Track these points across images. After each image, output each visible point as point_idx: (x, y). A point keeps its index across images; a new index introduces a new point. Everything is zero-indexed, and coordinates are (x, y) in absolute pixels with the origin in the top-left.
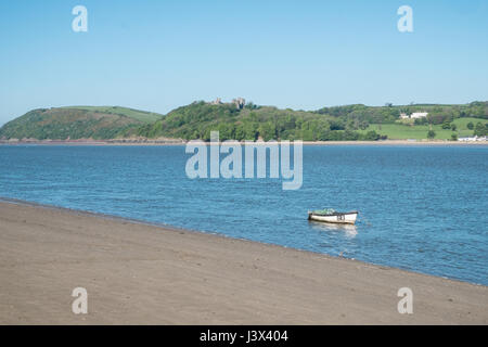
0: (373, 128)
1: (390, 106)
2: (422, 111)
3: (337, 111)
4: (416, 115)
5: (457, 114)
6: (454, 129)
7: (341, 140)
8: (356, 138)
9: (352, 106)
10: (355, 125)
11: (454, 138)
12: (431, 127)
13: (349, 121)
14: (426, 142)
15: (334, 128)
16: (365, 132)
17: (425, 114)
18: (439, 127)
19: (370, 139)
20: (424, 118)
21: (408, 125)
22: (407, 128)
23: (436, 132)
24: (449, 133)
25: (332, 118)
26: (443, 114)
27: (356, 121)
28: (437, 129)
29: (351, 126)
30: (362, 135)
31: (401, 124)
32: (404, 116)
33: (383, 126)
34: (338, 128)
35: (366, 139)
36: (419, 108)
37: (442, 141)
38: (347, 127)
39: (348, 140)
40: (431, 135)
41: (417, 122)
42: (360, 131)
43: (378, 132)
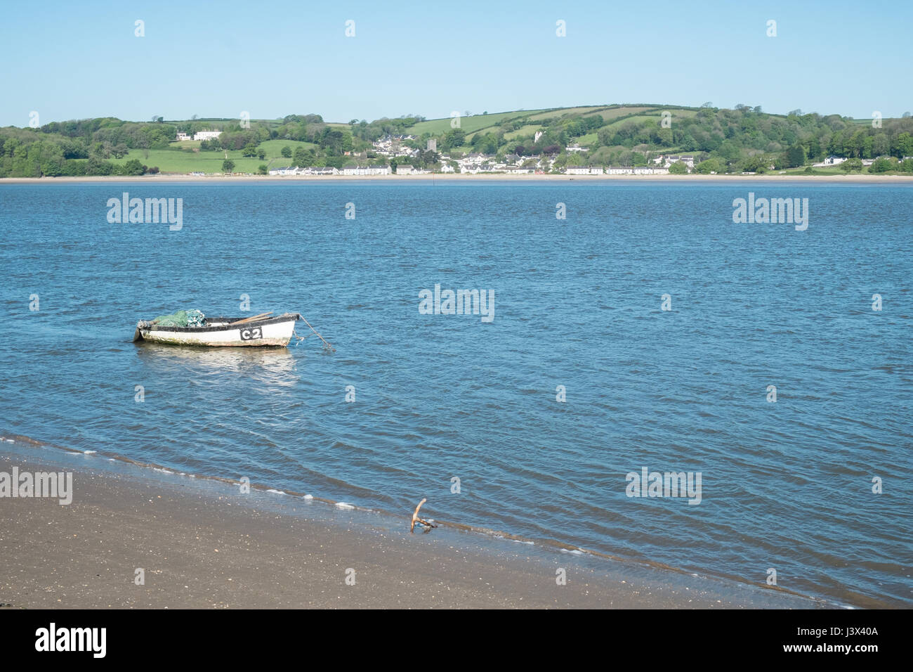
0: (134, 155)
1: (160, 120)
2: (212, 129)
3: (73, 129)
4: (203, 136)
5: (266, 134)
6: (262, 157)
7: (83, 174)
8: (108, 171)
9: (99, 121)
10: (105, 151)
11: (264, 171)
12: (226, 155)
13: (96, 145)
14: (219, 177)
15: (70, 155)
16: (122, 162)
17: (216, 134)
18: (239, 153)
19: (131, 173)
20: (214, 141)
21: (190, 151)
22: (187, 155)
23: (235, 162)
24: (256, 163)
25: (66, 141)
26: (244, 134)
27: (107, 144)
28: (236, 156)
29: (98, 151)
30: (117, 167)
31: (180, 149)
32: (184, 137)
33: (151, 152)
34: (76, 156)
35: (124, 174)
36: (206, 124)
37: (245, 175)
38: (92, 154)
39: (95, 174)
40: (228, 166)
41: (205, 146)
42: (113, 161)
43: (143, 162)
